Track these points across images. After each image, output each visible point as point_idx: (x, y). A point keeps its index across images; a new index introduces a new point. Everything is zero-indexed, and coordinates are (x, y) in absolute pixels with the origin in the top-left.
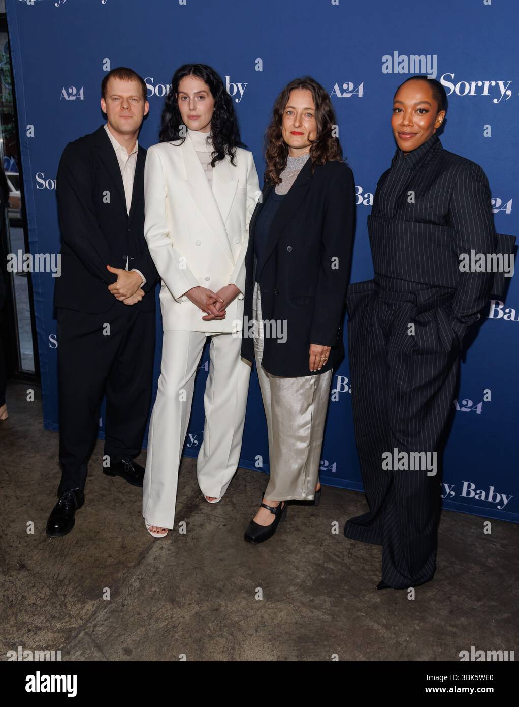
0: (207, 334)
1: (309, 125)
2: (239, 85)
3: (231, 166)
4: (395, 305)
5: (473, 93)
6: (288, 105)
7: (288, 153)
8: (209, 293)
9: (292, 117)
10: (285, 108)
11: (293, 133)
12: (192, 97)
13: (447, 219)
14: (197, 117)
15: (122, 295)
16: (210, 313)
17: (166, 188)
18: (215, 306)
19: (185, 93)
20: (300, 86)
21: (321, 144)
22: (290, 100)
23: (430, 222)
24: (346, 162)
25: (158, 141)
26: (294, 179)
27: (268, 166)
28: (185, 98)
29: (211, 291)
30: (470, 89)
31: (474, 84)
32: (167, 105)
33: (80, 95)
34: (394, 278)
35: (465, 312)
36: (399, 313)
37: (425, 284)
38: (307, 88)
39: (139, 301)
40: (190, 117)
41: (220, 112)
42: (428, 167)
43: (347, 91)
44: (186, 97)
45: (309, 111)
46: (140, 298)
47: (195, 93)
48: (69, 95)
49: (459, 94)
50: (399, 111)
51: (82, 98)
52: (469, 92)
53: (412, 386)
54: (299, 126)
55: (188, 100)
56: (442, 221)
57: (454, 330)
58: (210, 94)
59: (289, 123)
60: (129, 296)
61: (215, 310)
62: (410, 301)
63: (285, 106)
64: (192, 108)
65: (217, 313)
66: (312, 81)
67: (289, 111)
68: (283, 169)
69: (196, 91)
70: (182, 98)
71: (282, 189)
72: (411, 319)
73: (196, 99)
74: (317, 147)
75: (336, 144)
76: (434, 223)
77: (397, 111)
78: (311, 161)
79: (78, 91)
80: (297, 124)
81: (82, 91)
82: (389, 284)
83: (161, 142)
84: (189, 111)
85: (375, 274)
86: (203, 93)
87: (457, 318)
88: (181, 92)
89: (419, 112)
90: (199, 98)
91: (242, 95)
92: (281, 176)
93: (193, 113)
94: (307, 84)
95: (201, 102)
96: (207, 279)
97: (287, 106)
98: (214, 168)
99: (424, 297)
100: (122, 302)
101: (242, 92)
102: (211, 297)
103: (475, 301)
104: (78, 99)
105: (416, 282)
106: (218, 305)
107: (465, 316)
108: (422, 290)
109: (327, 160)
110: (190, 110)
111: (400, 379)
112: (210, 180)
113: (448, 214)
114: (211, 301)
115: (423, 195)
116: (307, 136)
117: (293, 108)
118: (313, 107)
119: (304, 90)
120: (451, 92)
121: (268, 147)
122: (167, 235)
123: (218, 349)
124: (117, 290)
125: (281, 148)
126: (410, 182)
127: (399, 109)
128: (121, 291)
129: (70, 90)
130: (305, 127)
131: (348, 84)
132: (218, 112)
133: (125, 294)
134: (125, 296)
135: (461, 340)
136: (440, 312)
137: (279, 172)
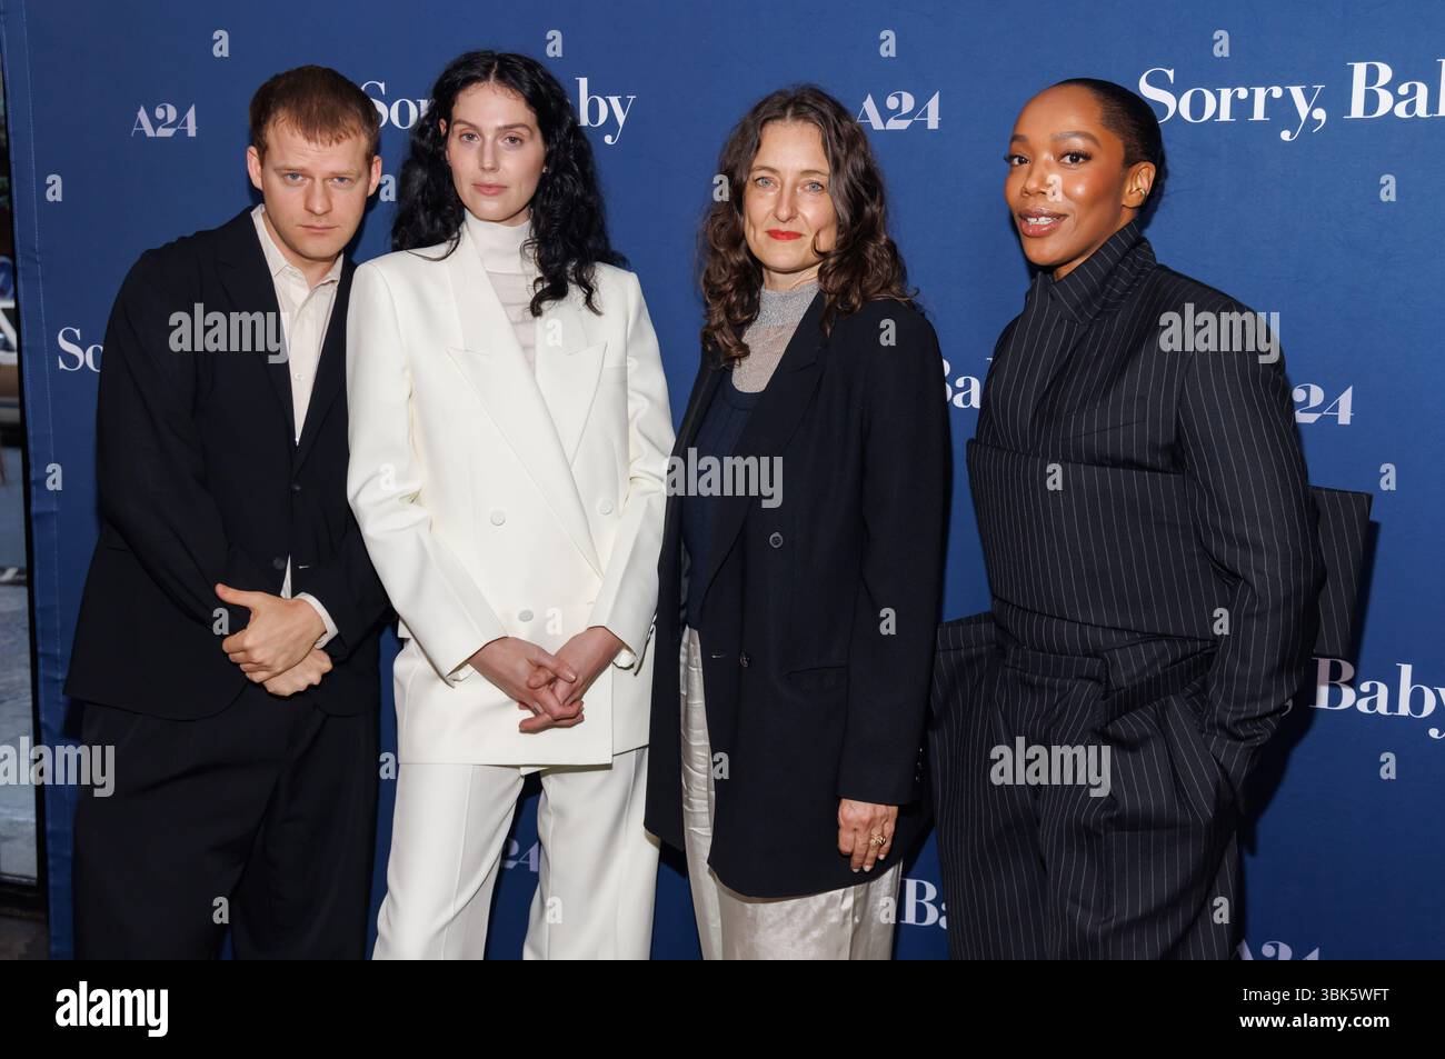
0: (525, 771)
1: (816, 213)
2: (614, 101)
3: (586, 312)
4: (1052, 689)
5: (1225, 116)
6: (757, 163)
7: (762, 281)
8: (535, 656)
9: (771, 194)
10: (750, 171)
11: (774, 234)
12: (489, 137)
13: (1176, 455)
14: (498, 189)
15: (260, 666)
16: (540, 710)
17: (408, 374)
18: (553, 691)
19: (472, 126)
20: (789, 112)
21: (847, 259)
22: (762, 150)
23: (1130, 464)
24: (918, 300)
25: (389, 246)
26: (781, 350)
27: (709, 314)
28: (471, 137)
29: (542, 651)
30: (1219, 105)
31: (1226, 94)
32: (415, 148)
33: (185, 124)
34: (1042, 614)
35: (1245, 708)
36: (1061, 714)
37: (1129, 631)
38: (807, 119)
39: (311, 687)
40: (479, 187)
41: (563, 179)
42: (1117, 313)
43: (897, 113)
44: (472, 134)
45: (815, 178)
46: (315, 678)
47: (499, 129)
48: (156, 123)
49: (1190, 119)
50: (1021, 162)
51: (192, 131)
52: (1217, 114)
53: (1108, 921)
54: (791, 218)
55: (477, 142)
56: (1160, 461)
57: (1217, 761)
58: (538, 134)
59: (761, 205)
60: (279, 669)
61: (554, 701)
62: (1089, 678)
63: (751, 164)
64: (488, 165)
65: (558, 710)
66: (820, 96)
67: (763, 178)
68: (749, 322)
69: (500, 123)
70: (461, 136)
71: (752, 376)
72: (1094, 730)
73: (500, 143)
74: (839, 267)
75: (887, 255)
76: (1141, 467)
77: (1016, 161)
78: (824, 300)
79: (181, 114)
80: (784, 213)
81: (191, 115)
82: (1030, 630)
83: (396, 248)
84: (480, 172)
85: (993, 600)
86: (519, 130)
87: (1222, 726)
88: (460, 122)
89: (1067, 159)
90: (508, 141)
91: (621, 125)
92: (745, 339)
93: (490, 179)
94: (806, 108)
95: (512, 153)
96: (526, 616)
97: (754, 165)
98: (538, 318)
99: (1131, 665)
100: (261, 685)
101: (621, 118)
102: (540, 667)
103: (1269, 676)
104: (182, 133)
105: (1103, 627)
106: (562, 687)
107: (1245, 720)
108: (1120, 648)
109: (865, 298)
110: (483, 169)
111: (1075, 899)
112: (527, 348)
113: (1179, 438)
114: (543, 677)
115: (1106, 394)
116: (809, 240)
117: (773, 170)
118: (825, 167)
119: (800, 122)
120: (1169, 117)
121: (706, 265)
122: (414, 498)
123: (561, 813)
124: (244, 650)
125: (743, 268)
126: (1073, 352)
127: (1020, 158)
128: (258, 656)
129: (160, 113)
130: (804, 217)
131: (900, 97)
132: (558, 180)
133: (268, 663)
134: (267, 668)
135: (1238, 788)
136: (1176, 707)
137: (739, 328)
